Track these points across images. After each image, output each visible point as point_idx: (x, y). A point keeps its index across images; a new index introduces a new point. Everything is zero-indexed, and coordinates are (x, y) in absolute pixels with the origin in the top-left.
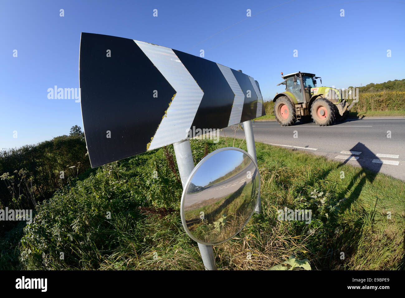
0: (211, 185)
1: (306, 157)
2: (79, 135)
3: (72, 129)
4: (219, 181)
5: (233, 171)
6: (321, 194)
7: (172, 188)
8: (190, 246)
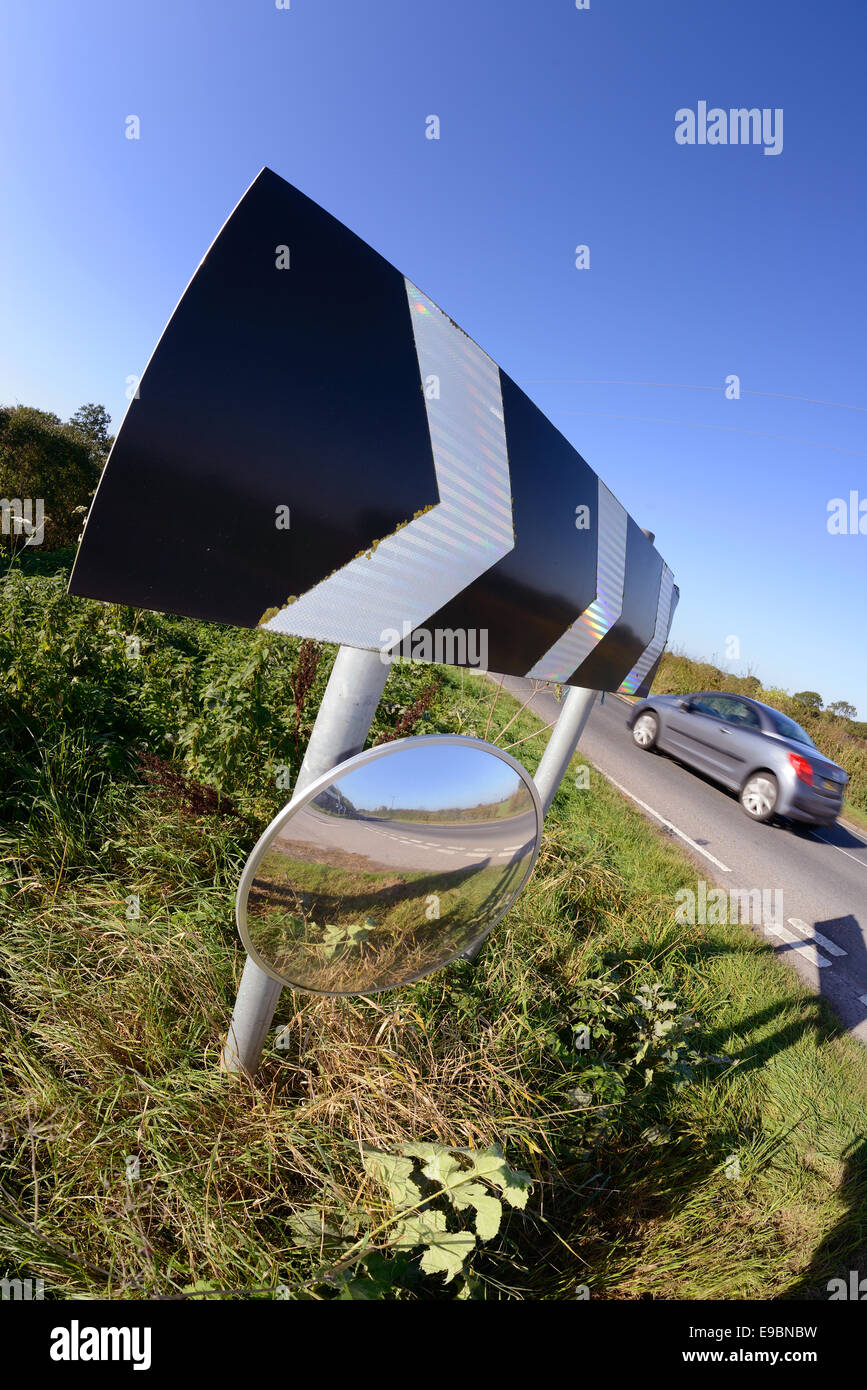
0: (382, 818)
1: (687, 875)
2: (95, 436)
3: (84, 409)
4: (411, 819)
5: (468, 810)
6: (667, 1006)
7: (267, 745)
8: (220, 938)
